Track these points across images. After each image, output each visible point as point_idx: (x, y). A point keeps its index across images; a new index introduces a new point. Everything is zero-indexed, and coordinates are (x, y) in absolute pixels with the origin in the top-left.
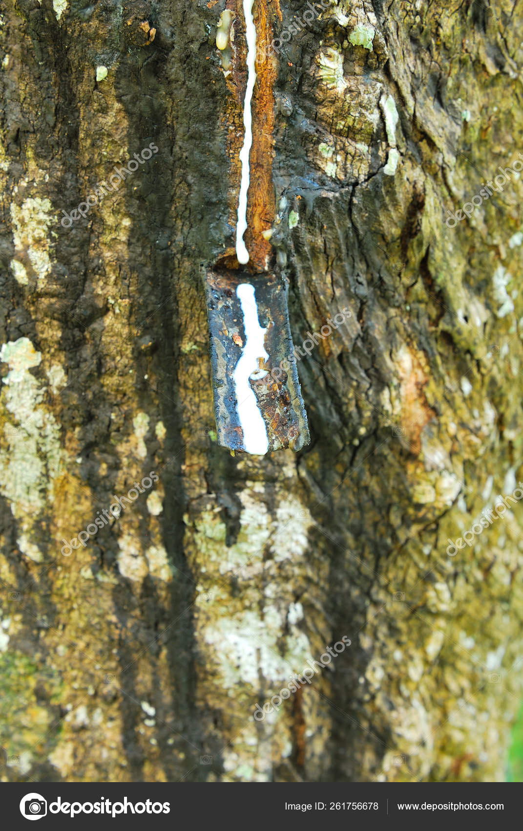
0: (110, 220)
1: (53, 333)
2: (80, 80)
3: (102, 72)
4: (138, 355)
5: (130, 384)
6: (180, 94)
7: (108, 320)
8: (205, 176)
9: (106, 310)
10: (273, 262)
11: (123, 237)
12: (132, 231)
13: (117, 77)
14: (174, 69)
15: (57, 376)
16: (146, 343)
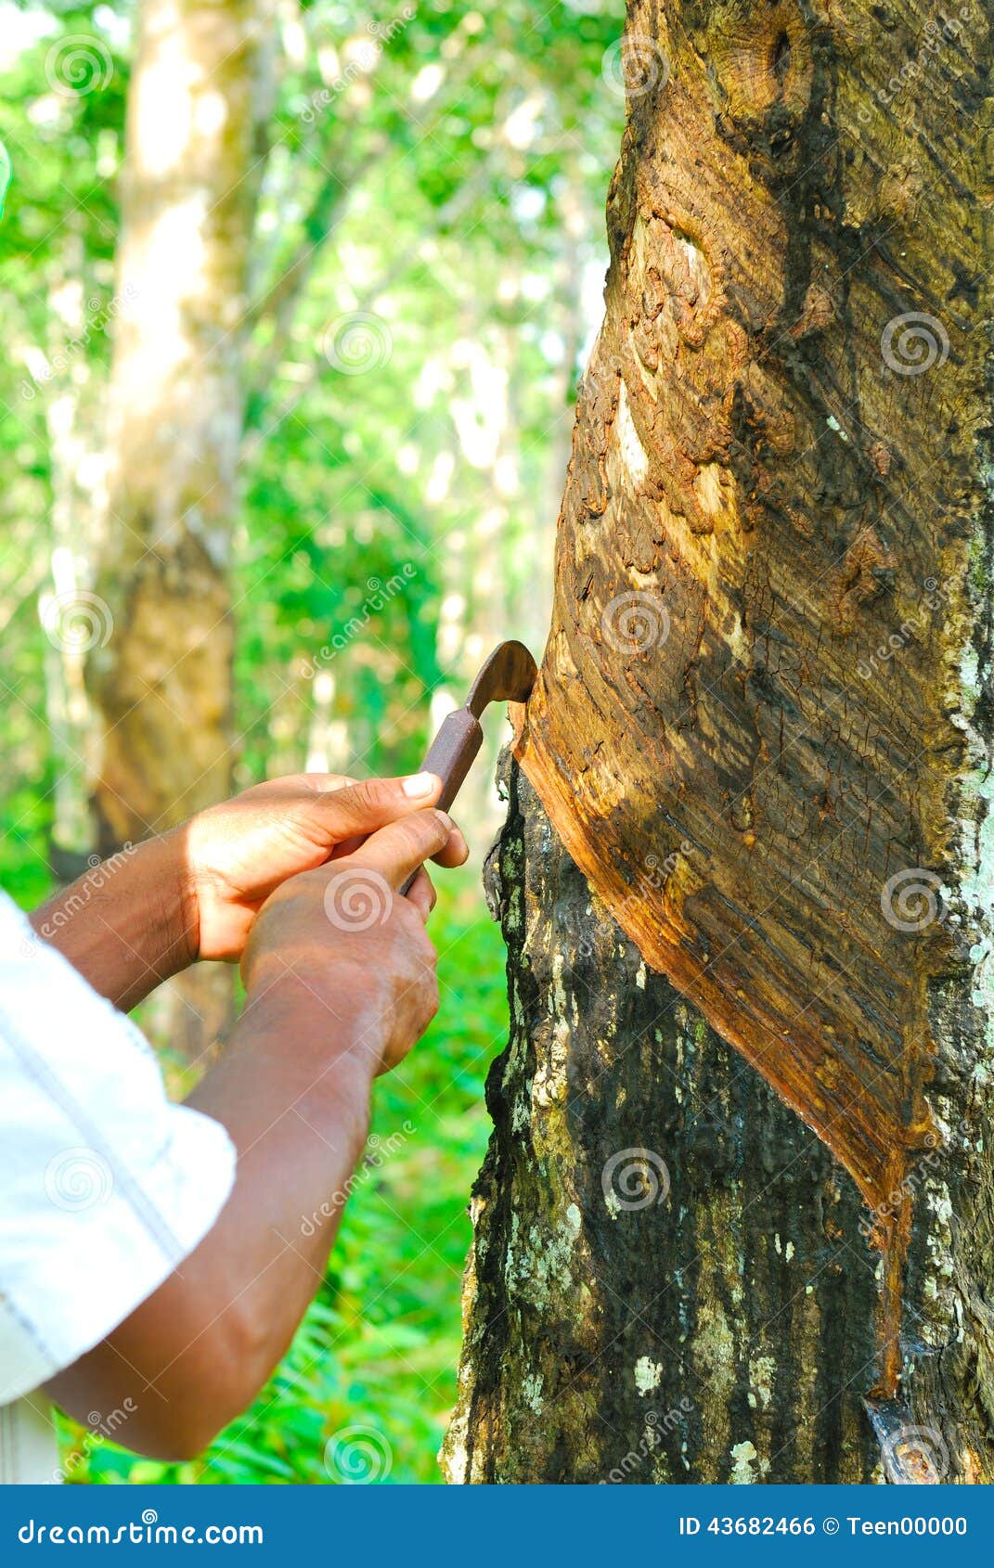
0: (806, 1369)
1: (766, 1437)
2: (795, 1292)
3: (809, 1289)
4: (816, 1450)
5: (808, 1470)
6: (850, 1299)
7: (800, 1430)
8: (862, 1345)
9: (801, 1422)
10: (900, 1393)
11: (812, 1379)
12: (817, 1376)
13: (816, 1292)
14: (849, 1289)
15: (765, 1465)
16: (822, 1444)
